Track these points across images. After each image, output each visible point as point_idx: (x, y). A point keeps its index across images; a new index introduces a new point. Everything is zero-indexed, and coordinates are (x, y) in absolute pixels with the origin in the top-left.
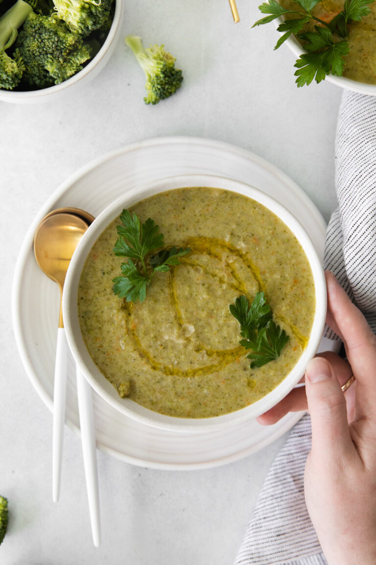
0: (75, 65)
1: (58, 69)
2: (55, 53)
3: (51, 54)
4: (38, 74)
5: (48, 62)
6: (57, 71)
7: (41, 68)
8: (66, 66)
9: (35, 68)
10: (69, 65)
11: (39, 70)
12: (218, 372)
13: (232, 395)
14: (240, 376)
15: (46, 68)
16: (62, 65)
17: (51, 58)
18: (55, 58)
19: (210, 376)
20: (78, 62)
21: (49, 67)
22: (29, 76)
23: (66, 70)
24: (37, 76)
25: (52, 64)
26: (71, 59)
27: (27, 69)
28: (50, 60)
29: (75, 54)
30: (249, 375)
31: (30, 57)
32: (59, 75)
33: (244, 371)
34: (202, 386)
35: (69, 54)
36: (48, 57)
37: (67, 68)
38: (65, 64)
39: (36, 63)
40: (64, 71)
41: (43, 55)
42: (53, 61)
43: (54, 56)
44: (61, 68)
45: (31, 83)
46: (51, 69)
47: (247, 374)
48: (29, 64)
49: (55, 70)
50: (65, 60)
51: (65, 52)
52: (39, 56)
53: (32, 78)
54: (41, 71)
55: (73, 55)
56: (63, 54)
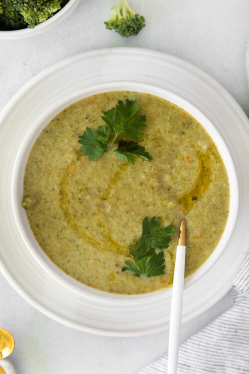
0: (47, 14)
1: (32, 16)
2: (31, 3)
3: (27, 3)
4: (13, 18)
5: (23, 9)
6: (31, 18)
7: (16, 13)
8: (39, 14)
9: (12, 13)
10: (42, 13)
11: (15, 14)
12: (98, 250)
13: (91, 272)
14: (109, 266)
15: (21, 13)
16: (36, 13)
17: (26, 7)
18: (30, 6)
19: (91, 248)
20: (50, 12)
21: (23, 13)
22: (5, 19)
23: (38, 18)
24: (13, 19)
25: (27, 12)
26: (44, 9)
27: (4, 12)
28: (25, 8)
29: (48, 4)
30: (116, 271)
31: (9, 4)
32: (33, 22)
33: (115, 266)
34: (79, 248)
35: (42, 5)
36: (24, 6)
37: (40, 16)
38: (39, 12)
39: (13, 9)
40: (37, 19)
41: (20, 3)
42: (28, 9)
43: (29, 5)
44: (35, 16)
45: (7, 24)
46: (26, 16)
47: (114, 270)
48: (6, 9)
49: (29, 18)
50: (38, 10)
51: (40, 2)
52: (17, 4)
53: (8, 20)
54: (17, 16)
55: (46, 5)
56: (38, 4)
